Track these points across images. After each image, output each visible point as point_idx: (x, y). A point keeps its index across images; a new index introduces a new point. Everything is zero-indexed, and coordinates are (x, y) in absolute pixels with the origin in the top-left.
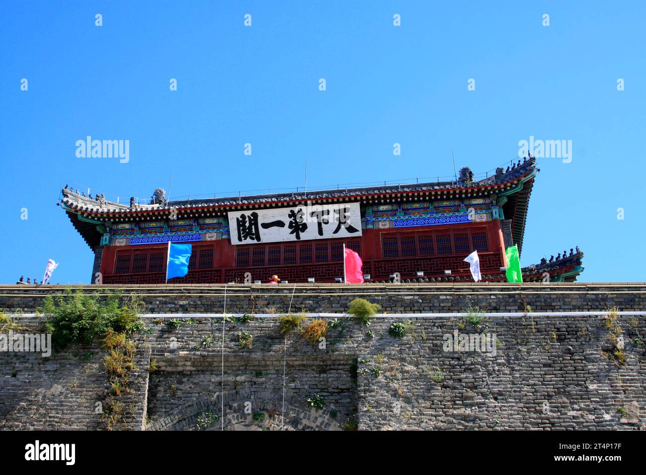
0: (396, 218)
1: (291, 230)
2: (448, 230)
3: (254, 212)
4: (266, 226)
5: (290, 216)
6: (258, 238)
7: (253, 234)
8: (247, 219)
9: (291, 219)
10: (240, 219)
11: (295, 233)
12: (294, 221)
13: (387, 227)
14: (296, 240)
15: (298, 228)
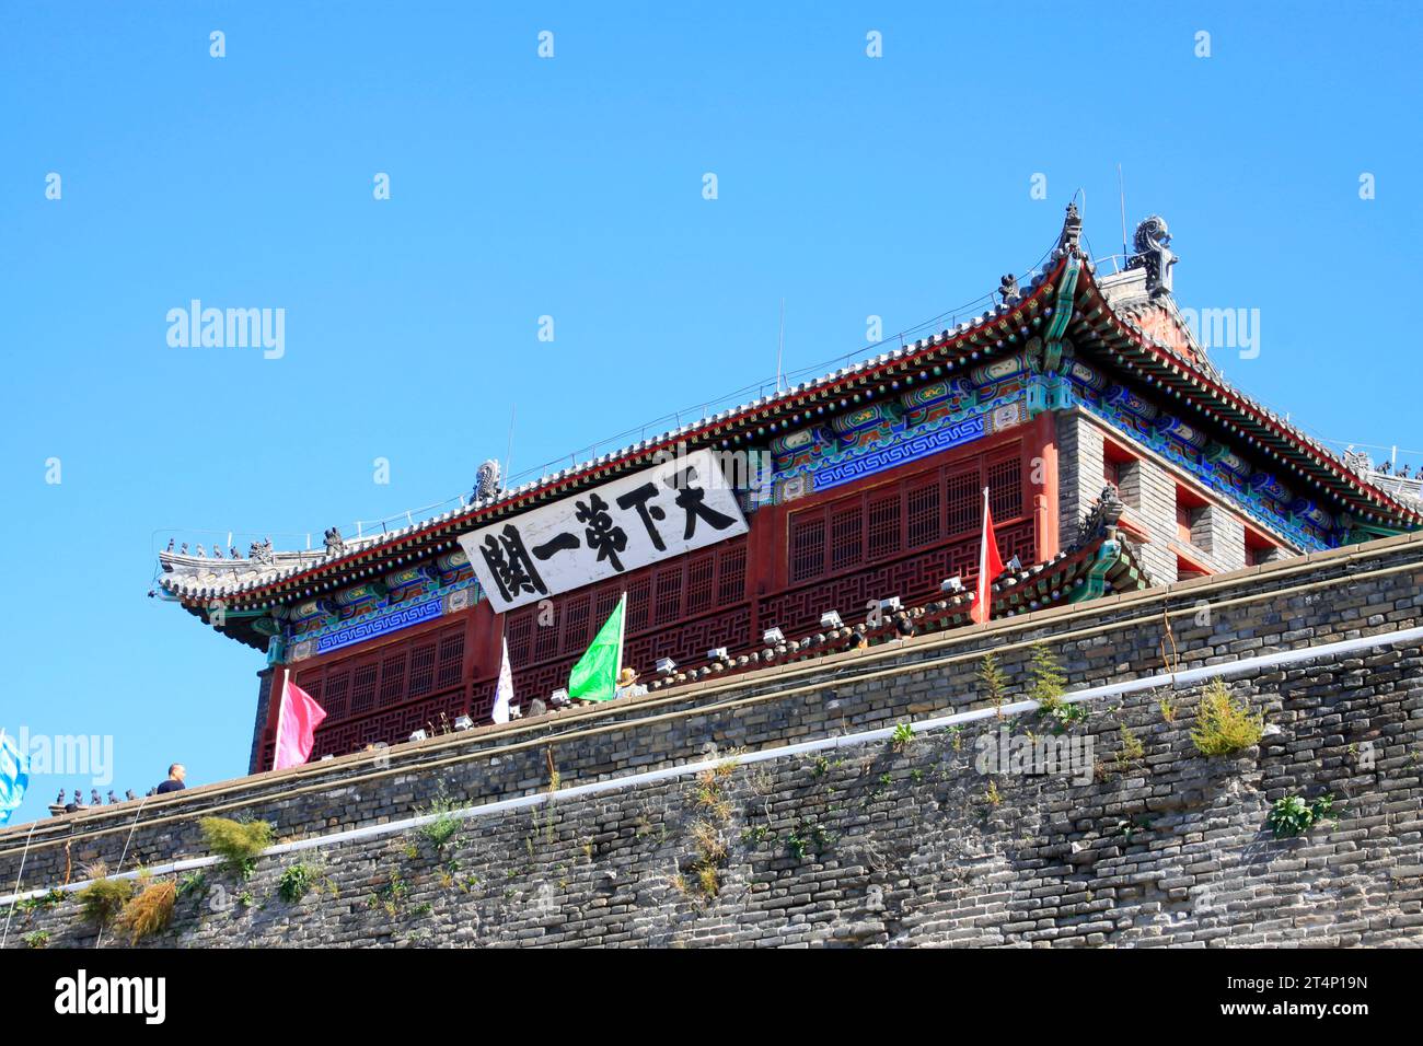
0: (819, 463)
1: (597, 551)
2: (934, 471)
3: (507, 526)
4: (545, 552)
5: (581, 517)
6: (542, 588)
7: (527, 579)
8: (501, 546)
9: (587, 524)
10: (489, 548)
11: (608, 557)
12: (593, 528)
13: (799, 494)
14: (617, 573)
15: (609, 541)
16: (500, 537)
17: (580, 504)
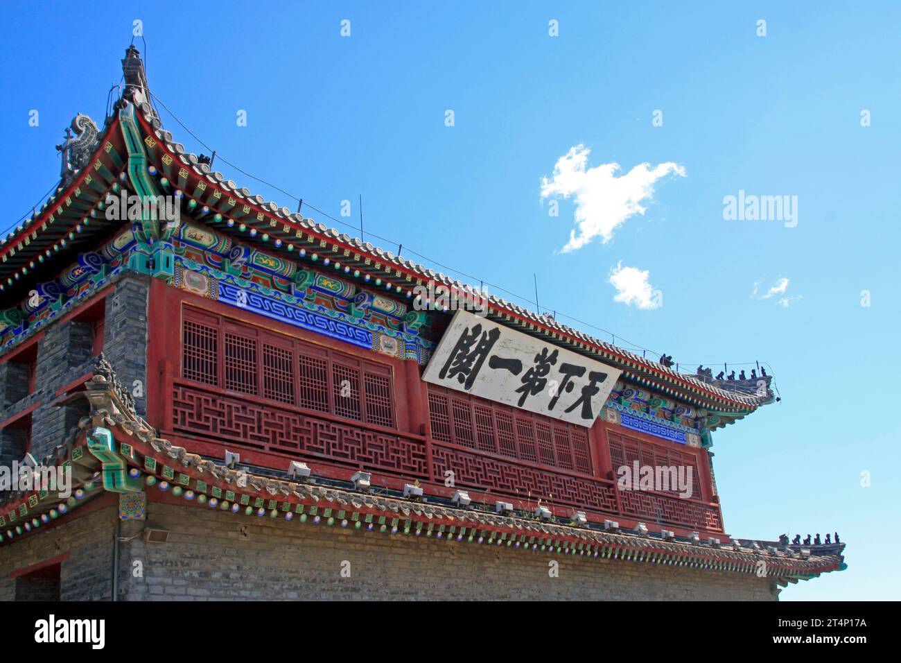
0: (622, 408)
1: (522, 385)
3: (497, 329)
4: (496, 363)
5: (537, 359)
6: (469, 383)
7: (467, 371)
9: (535, 365)
10: (470, 333)
11: (523, 393)
12: (535, 370)
13: (615, 421)
14: (515, 405)
15: (533, 384)
16: (485, 332)
17: (545, 351)
